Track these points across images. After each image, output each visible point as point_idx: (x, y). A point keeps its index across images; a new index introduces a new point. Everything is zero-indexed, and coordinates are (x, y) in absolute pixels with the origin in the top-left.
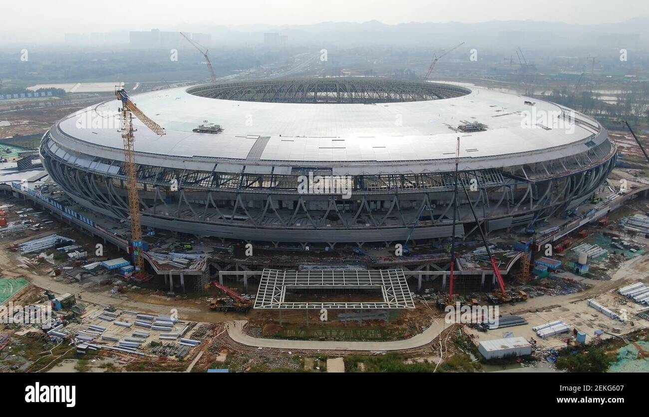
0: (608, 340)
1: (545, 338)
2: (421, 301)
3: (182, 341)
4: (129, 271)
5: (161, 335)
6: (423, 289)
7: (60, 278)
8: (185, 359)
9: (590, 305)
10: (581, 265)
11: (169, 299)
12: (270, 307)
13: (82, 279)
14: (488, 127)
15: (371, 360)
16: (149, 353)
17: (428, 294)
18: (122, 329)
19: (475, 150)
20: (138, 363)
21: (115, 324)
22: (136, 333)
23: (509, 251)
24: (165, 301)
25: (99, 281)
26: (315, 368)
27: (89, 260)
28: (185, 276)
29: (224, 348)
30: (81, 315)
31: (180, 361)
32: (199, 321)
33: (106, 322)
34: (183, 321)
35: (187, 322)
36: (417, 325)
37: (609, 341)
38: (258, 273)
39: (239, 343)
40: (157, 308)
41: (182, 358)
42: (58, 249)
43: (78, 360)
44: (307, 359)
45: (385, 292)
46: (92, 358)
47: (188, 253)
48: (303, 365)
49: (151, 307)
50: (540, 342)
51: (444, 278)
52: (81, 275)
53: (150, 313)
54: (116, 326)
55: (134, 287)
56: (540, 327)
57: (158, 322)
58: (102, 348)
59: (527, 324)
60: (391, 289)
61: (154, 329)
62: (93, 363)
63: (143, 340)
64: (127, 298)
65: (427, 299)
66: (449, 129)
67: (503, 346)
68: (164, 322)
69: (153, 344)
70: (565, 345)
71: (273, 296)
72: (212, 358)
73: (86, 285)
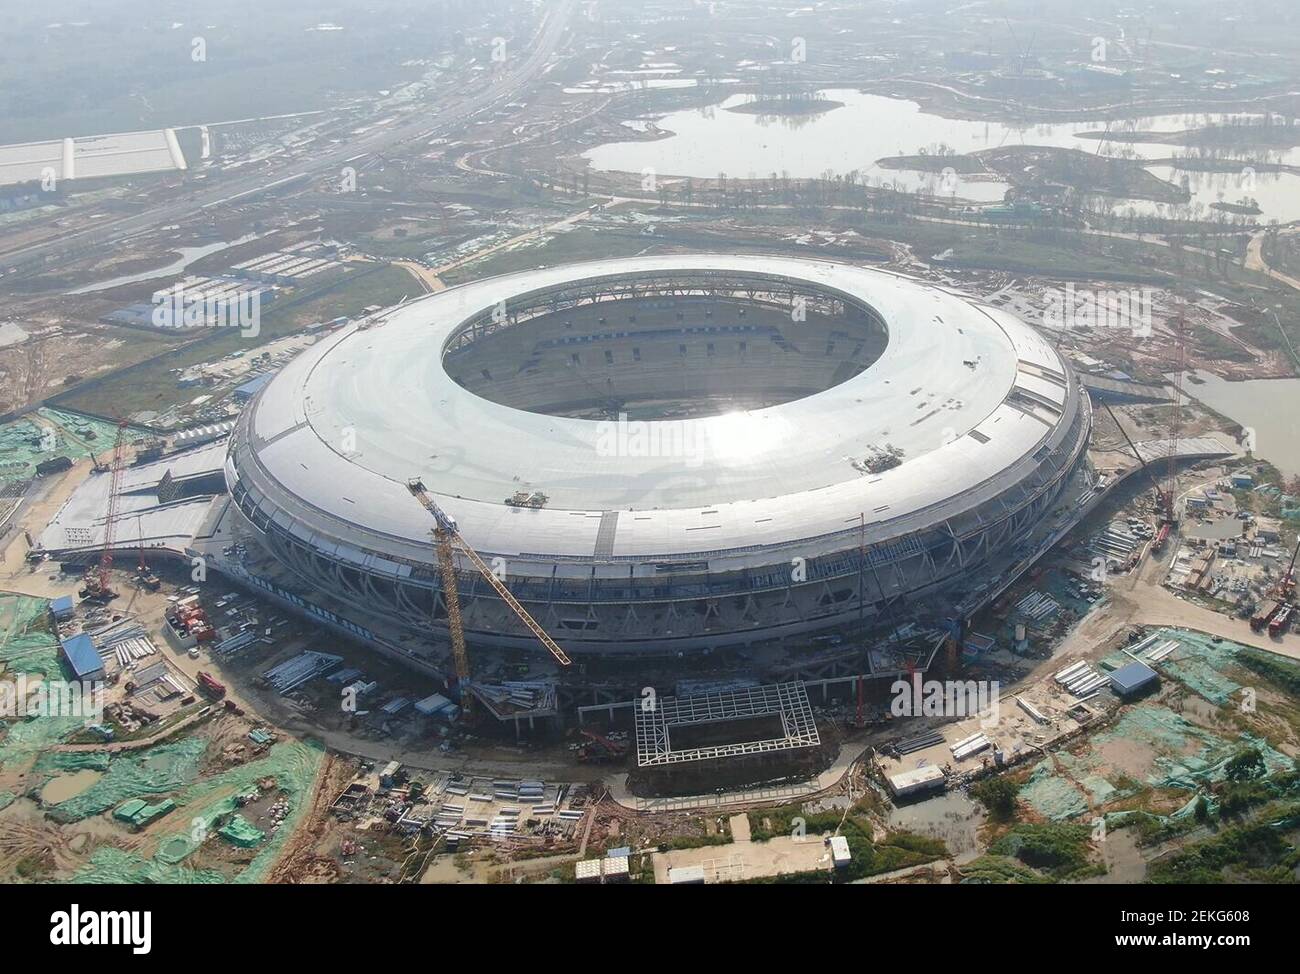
0: (1027, 754)
1: (962, 760)
2: (828, 719)
3: (562, 814)
4: (453, 713)
5: (534, 808)
6: (829, 700)
7: (360, 731)
8: (574, 837)
9: (1019, 704)
10: (1018, 642)
11: (520, 751)
12: (657, 761)
13: (392, 729)
14: (905, 453)
15: (777, 815)
16: (530, 835)
17: (835, 706)
18: (484, 804)
19: (886, 508)
20: (523, 850)
21: (471, 799)
22: (504, 810)
23: (932, 630)
24: (516, 754)
25: (418, 732)
26: (719, 832)
27: (386, 695)
28: (534, 718)
29: (613, 817)
30: (424, 790)
31: (569, 840)
32: (571, 782)
33: (460, 797)
34: (551, 784)
35: (557, 786)
36: (824, 758)
37: (1029, 755)
38: (628, 704)
39: (627, 808)
40: (512, 767)
41: (571, 836)
42: (329, 678)
43: (453, 855)
44: (708, 821)
45: (784, 720)
46: (469, 850)
47: (528, 680)
48: (705, 829)
49: (503, 767)
50: (956, 767)
51: (854, 684)
52: (388, 725)
53: (506, 777)
54: (474, 802)
55: (468, 737)
56: (958, 745)
57: (522, 790)
58: (474, 835)
59: (945, 741)
60: (791, 716)
61: (522, 801)
62: (472, 856)
63: (516, 818)
64: (466, 756)
65: (834, 715)
66: (852, 468)
67: (914, 781)
68: (532, 790)
69: (531, 824)
70: (981, 766)
71: (656, 744)
72: (604, 832)
73: (403, 740)
